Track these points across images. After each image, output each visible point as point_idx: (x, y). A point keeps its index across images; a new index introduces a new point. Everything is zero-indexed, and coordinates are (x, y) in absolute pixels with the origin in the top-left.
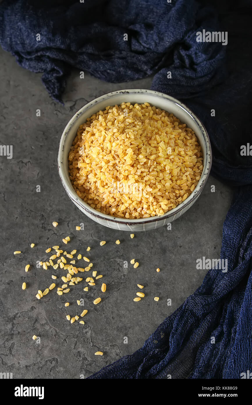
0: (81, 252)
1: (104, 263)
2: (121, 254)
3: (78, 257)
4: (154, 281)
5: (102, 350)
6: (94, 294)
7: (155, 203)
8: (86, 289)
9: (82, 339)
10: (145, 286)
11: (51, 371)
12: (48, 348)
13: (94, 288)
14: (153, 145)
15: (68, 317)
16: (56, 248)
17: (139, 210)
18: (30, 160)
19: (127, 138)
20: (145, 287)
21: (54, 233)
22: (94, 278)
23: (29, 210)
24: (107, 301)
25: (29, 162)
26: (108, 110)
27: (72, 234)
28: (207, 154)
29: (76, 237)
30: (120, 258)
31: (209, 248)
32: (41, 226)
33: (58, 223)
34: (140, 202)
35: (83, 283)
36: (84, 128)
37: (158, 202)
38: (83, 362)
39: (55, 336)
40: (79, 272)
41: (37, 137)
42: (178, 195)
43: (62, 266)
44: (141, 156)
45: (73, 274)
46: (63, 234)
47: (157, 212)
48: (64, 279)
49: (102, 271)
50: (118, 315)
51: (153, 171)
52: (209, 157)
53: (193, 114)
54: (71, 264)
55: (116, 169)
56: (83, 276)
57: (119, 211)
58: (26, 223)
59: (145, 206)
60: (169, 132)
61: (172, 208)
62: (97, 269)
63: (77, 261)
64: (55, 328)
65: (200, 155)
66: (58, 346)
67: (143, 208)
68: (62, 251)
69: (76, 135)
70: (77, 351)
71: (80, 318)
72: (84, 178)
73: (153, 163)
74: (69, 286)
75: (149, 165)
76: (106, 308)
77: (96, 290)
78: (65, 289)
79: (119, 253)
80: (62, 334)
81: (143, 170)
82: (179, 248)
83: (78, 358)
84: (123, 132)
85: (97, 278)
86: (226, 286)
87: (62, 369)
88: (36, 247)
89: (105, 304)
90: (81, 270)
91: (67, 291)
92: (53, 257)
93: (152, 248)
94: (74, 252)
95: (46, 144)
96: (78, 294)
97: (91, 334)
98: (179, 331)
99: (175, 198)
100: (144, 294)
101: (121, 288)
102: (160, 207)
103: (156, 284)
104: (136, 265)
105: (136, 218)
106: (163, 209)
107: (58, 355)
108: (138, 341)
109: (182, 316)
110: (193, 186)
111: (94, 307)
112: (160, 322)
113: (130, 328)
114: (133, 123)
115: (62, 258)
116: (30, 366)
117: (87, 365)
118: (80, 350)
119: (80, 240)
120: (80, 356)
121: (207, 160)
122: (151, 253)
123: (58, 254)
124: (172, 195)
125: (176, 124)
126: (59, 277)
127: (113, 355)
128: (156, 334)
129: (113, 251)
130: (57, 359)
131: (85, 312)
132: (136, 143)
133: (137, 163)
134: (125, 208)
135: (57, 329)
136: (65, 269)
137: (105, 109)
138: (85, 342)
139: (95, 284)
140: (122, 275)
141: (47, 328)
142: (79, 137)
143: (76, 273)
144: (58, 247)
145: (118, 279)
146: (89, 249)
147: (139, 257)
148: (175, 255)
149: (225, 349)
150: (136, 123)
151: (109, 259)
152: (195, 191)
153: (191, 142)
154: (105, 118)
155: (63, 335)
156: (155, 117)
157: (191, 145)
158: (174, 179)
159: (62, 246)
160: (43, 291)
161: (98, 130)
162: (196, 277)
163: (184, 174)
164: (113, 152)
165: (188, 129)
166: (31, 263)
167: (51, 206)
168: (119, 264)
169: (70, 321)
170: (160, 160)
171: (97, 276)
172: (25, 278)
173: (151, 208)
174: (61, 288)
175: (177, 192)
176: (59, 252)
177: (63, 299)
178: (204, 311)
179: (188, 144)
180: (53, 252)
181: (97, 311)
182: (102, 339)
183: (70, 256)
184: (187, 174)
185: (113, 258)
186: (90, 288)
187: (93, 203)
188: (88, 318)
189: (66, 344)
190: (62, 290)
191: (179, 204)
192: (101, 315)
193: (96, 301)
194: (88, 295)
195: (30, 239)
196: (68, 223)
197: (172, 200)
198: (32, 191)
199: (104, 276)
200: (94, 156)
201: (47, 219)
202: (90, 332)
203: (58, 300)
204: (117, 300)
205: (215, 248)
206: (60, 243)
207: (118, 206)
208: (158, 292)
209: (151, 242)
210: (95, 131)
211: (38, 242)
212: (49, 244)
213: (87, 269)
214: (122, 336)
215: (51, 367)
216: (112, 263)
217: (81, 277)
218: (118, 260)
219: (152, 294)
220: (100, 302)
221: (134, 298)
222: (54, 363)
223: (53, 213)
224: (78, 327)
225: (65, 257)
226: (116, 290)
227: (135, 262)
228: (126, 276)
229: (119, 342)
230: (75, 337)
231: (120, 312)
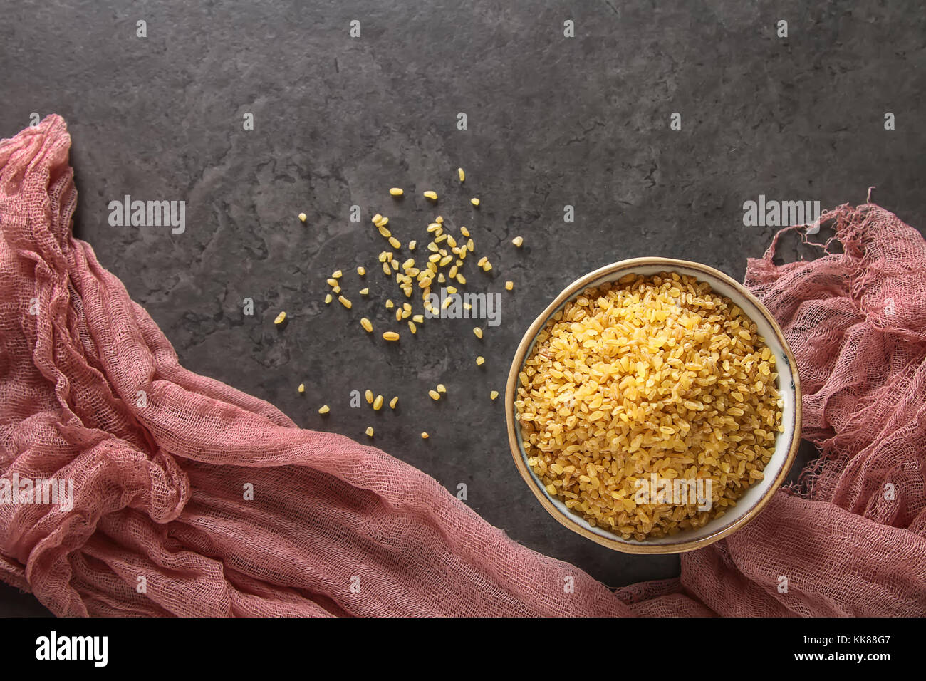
0: (462, 292)
1: (439, 336)
2: (457, 368)
3: (450, 287)
4: (404, 426)
6: (380, 319)
8: (389, 304)
9: (299, 299)
10: (397, 410)
11: (246, 248)
12: (285, 242)
13: (392, 318)
15: (338, 274)
16: (471, 245)
18: (657, 186)
20: (394, 410)
21: (500, 241)
22: (410, 318)
23: (548, 190)
24: (369, 342)
25: (654, 183)
27: (499, 273)
29: (492, 281)
30: (449, 365)
32: (515, 215)
33: (522, 247)
35: (401, 298)
38: (260, 303)
39: (307, 252)
40: (423, 290)
41: (710, 195)
43: (434, 258)
45: (418, 279)
46: (499, 257)
48: (410, 262)
49: (424, 333)
50: (342, 362)
54: (437, 275)
56: (415, 297)
58: (522, 186)
62: (427, 323)
63: (444, 285)
64: (319, 253)
66: (288, 258)
68: (462, 257)
70: (279, 292)
71: (336, 296)
74: (396, 272)
76: (354, 341)
77: (389, 321)
78: (390, 265)
79: (460, 362)
80: (309, 264)
82: (469, 475)
83: (267, 295)
85: (411, 324)
87: (249, 267)
88: (472, 209)
89: (362, 339)
90: (426, 294)
91: (387, 270)
92: (451, 240)
93: (469, 425)
94: (462, 280)
95: (694, 214)
97: (309, 316)
100: (380, 407)
101: (393, 367)
103: (399, 430)
104: (434, 395)
107: (272, 260)
111: (357, 319)
113: (319, 383)
115: (450, 258)
116: (254, 212)
118: (282, 296)
119: (485, 289)
120: (270, 297)
122: (459, 423)
123: (457, 250)
126: (414, 253)
129: (463, 353)
130: (264, 258)
131: (348, 304)
135: (318, 255)
136: (428, 264)
138: (295, 305)
139: (399, 319)
140: (417, 369)
141: (321, 238)
143: (420, 284)
144: (472, 250)
145: (409, 362)
147: (452, 401)
148: (454, 468)
151: (448, 344)
155: (308, 266)
159: (473, 256)
160: (387, 226)
166: (442, 201)
167: (556, 231)
168: (438, 362)
169: (331, 277)
171: (415, 323)
172: (413, 192)
174: (393, 259)
176: (461, 251)
177: (373, 264)
180: (461, 240)
181: (350, 324)
182: (298, 335)
183: (453, 272)
185: (449, 351)
188: (338, 308)
189: (290, 272)
190: (389, 261)
192: (342, 332)
193: (366, 323)
194: (380, 308)
195: (489, 196)
196: (520, 266)
198: (589, 194)
199: (415, 336)
201: (530, 225)
202: (312, 313)
203: (371, 253)
204: (370, 360)
206: (481, 253)
208: (382, 434)
209: (480, 423)
211: (482, 211)
212: (479, 232)
214: (305, 369)
215: (252, 248)
216: (441, 350)
217: (412, 294)
218: (445, 363)
219: (379, 423)
220: (365, 330)
221: (371, 390)
222: (259, 253)
223: (542, 237)
224: (321, 291)
225: (452, 263)
226: (389, 357)
227: (441, 393)
228: (414, 376)
229: (294, 365)
230: (304, 287)
231: (348, 366)
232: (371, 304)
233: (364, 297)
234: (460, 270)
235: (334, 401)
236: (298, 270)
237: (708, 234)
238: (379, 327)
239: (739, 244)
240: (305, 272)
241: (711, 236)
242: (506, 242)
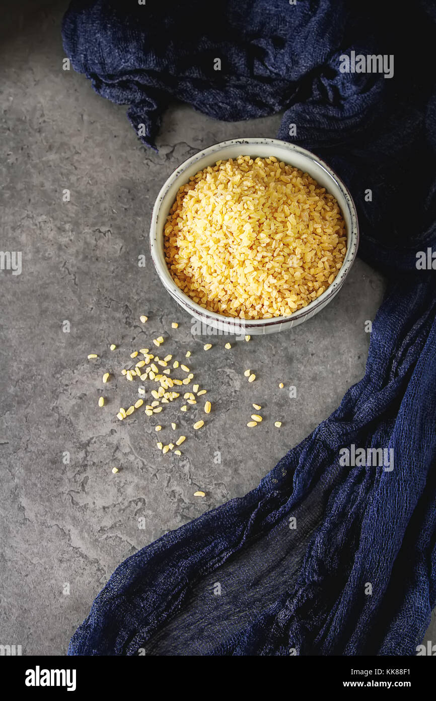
0: (177, 358)
1: (209, 374)
2: (233, 362)
3: (174, 365)
4: (275, 400)
5: (204, 490)
6: (195, 416)
7: (280, 299)
8: (184, 409)
9: (177, 475)
11: (136, 515)
12: (133, 485)
13: (194, 407)
14: (279, 219)
15: (160, 446)
16: (144, 351)
17: (258, 307)
18: (111, 229)
19: (244, 209)
20: (262, 407)
21: (143, 332)
22: (195, 394)
23: (108, 299)
24: (211, 424)
25: (109, 231)
26: (220, 166)
27: (166, 333)
28: (352, 233)
29: (172, 337)
30: (230, 368)
31: (351, 357)
32: (124, 321)
33: (148, 317)
34: (260, 297)
35: (180, 400)
36: (185, 190)
37: (283, 298)
38: (178, 505)
39: (142, 469)
40: (175, 385)
41: (119, 197)
42: (311, 289)
43: (152, 376)
44: (262, 235)
45: (167, 388)
46: (154, 332)
47: (282, 312)
48: (154, 394)
49: (206, 385)
50: (226, 444)
51: (278, 255)
52: (354, 236)
53: (335, 176)
54: (164, 374)
55: (228, 251)
56: (180, 390)
57: (231, 309)
58: (104, 316)
59: (266, 303)
60: (301, 201)
61: (303, 305)
62: (199, 382)
64: (142, 459)
65: (343, 234)
66: (145, 483)
67: (263, 305)
68: (153, 357)
69: (175, 200)
70: (170, 490)
71: (176, 446)
72: (186, 261)
73: (279, 244)
74: (161, 403)
75: (273, 246)
76: (210, 435)
77: (197, 409)
78: (155, 407)
79: (229, 361)
81: (265, 254)
82: (310, 356)
83: (172, 500)
84: (239, 200)
85: (199, 394)
86: (372, 410)
87: (150, 512)
88: (118, 350)
89: (209, 429)
90: (178, 382)
91: (159, 410)
92: (140, 364)
93: (274, 355)
94: (169, 358)
95: (132, 207)
96: (173, 414)
97: (190, 468)
98: (306, 468)
99: (307, 292)
100: (261, 417)
101: (231, 407)
102: (287, 304)
103: (277, 404)
104: (252, 378)
105: (253, 318)
106: (290, 308)
107: (146, 495)
108: (252, 479)
109: (311, 449)
110: (332, 276)
111: (194, 433)
112: (282, 455)
113: (241, 462)
114: (253, 187)
115: (153, 365)
116: (108, 508)
117: (183, 509)
118: (173, 488)
119: (176, 342)
120: (175, 497)
121: (352, 241)
122: (272, 362)
123: (147, 361)
124: (303, 289)
125: (312, 187)
126: (148, 391)
127: (218, 497)
128: (276, 471)
129: (222, 358)
130: (144, 500)
131: (182, 438)
132: (256, 217)
133: (257, 244)
134: (239, 304)
135: (144, 460)
136: (156, 380)
137: (215, 165)
138: (181, 478)
139: (196, 402)
140: (233, 390)
141: (131, 458)
142: (179, 204)
143: (170, 386)
144: (148, 350)
145: (227, 396)
146: (188, 354)
147: (256, 367)
148: (305, 366)
149: (366, 493)
150: (257, 187)
151: (215, 369)
152: (334, 283)
153: (332, 214)
154: (215, 178)
155: (152, 468)
156: (285, 178)
157: (331, 218)
158: (306, 267)
159: (151, 350)
160: (126, 410)
161: (206, 196)
162: (332, 396)
163: (320, 259)
164: (224, 228)
165: (327, 195)
166: (111, 371)
167: (138, 294)
168: (228, 376)
169: (162, 451)
170: (289, 240)
171: (199, 391)
172: (102, 390)
173: (274, 305)
174: (151, 405)
175: (310, 284)
176: (148, 358)
177: (153, 421)
178: (341, 442)
179: (327, 218)
180: (140, 357)
181: (198, 438)
182: (204, 476)
183: (163, 364)
184: (324, 259)
185: (221, 368)
186: (190, 408)
187: (196, 296)
188: (185, 446)
189: (156, 481)
190: (152, 408)
191: (312, 301)
192: (203, 444)
193: (198, 425)
194: (186, 416)
195: (110, 339)
196: (162, 318)
197: (302, 295)
198: (113, 272)
199: (208, 391)
200: (199, 231)
201: (133, 312)
202: (188, 465)
203: (146, 422)
204: (225, 424)
205: (359, 357)
206: (150, 345)
207: (230, 300)
208: (280, 416)
209: (273, 347)
210: (201, 196)
211: (120, 343)
212: (135, 346)
213: (186, 382)
214: (230, 472)
215: (136, 510)
216: (219, 374)
217: (177, 392)
218: (228, 370)
219: (272, 418)
220: (203, 426)
221: (248, 423)
222: (140, 504)
223: (141, 303)
224: (172, 459)
225: (157, 364)
226: (224, 410)
227: (251, 374)
228: (238, 393)
229: (227, 479)
230: (168, 471)
231: (229, 440)
232: (182, 422)
233: (178, 426)
236: (155, 475)
237: (146, 198)
238: (201, 416)
239: (154, 180)
240: (157, 470)
241: (147, 197)
242: (143, 328)
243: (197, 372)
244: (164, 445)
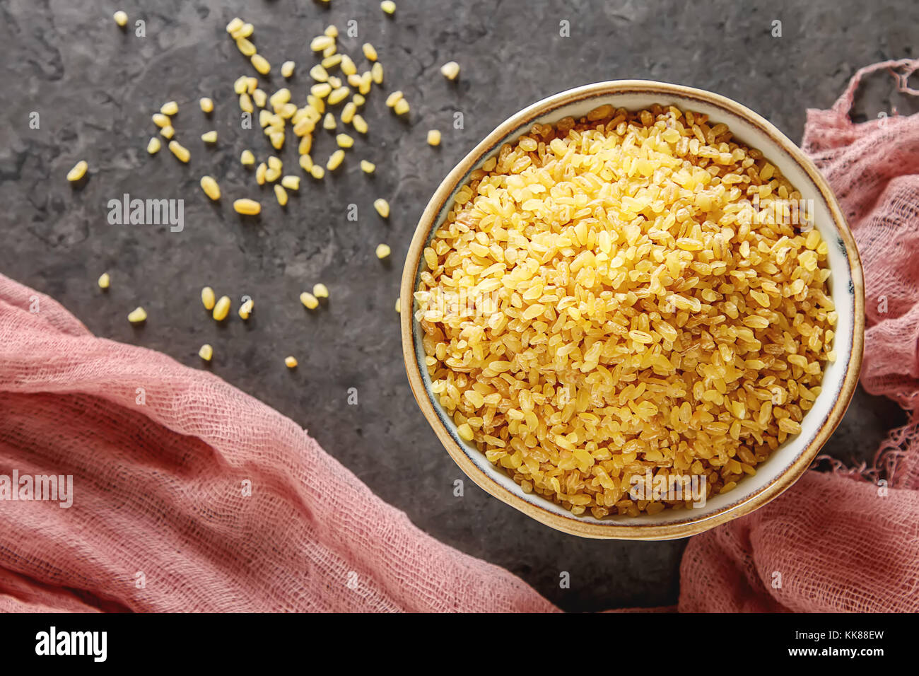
0: (360, 144)
1: (322, 211)
2: (347, 260)
3: (343, 136)
4: (260, 347)
6: (233, 181)
8: (247, 158)
9: (109, 145)
10: (249, 322)
11: (30, 62)
12: (91, 55)
13: (250, 179)
15: (171, 107)
16: (377, 73)
20: (246, 322)
21: (423, 69)
22: (278, 181)
24: (213, 215)
27: (419, 119)
29: (409, 132)
30: (335, 256)
32: (450, 30)
33: (456, 79)
35: (265, 148)
38: (47, 147)
39: (124, 73)
40: (300, 139)
43: (319, 91)
45: (294, 121)
46: (422, 94)
48: (282, 95)
49: (299, 204)
54: (323, 116)
56: (288, 149)
62: (305, 190)
63: (333, 133)
64: (143, 74)
66: (94, 80)
68: (364, 91)
70: (78, 132)
71: (166, 141)
74: (259, 110)
77: (247, 183)
78: (251, 97)
79: (351, 252)
80: (126, 91)
82: (357, 427)
83: (58, 134)
85: (278, 189)
87: (34, 91)
88: (382, 17)
89: (202, 210)
90: (305, 145)
91: (246, 105)
92: (347, 64)
93: (361, 349)
94: (361, 125)
95: (728, 39)
97: (122, 170)
100: (223, 316)
101: (248, 255)
103: (252, 353)
104: (309, 300)
107: (70, 82)
111: (196, 178)
113: (131, 275)
115: (345, 91)
116: (47, 6)
117: (39, 157)
118: (82, 139)
119: (397, 142)
120: (64, 139)
122: (346, 345)
123: (355, 79)
126: (290, 81)
129: (357, 238)
130: (58, 79)
131: (184, 154)
135: (141, 78)
136: (310, 99)
138: (102, 153)
139: (261, 182)
140: (285, 260)
141: (147, 52)
143: (295, 129)
144: (379, 79)
145: (274, 249)
146: (367, 167)
147: (335, 311)
148: (333, 415)
151: (334, 224)
155: (124, 93)
159: (381, 89)
160: (250, 38)
167: (512, 57)
168: (318, 251)
169: (159, 112)
171: (288, 190)
174: (257, 88)
176: (363, 81)
177: (225, 96)
180: (363, 64)
183: (348, 113)
185: (336, 235)
188: (168, 161)
189: (97, 102)
190: (250, 92)
193: (210, 185)
194: (232, 163)
199: (285, 209)
201: (471, 47)
202: (127, 166)
203: (224, 79)
204: (213, 243)
206: (393, 85)
208: (226, 358)
209: (379, 348)
211: (398, 22)
212: (392, 53)
213: (306, 162)
214: (112, 252)
215: (40, 62)
216: (323, 231)
217: (284, 145)
218: (330, 250)
219: (222, 341)
220: (208, 196)
221: (213, 289)
222: (51, 70)
223: (489, 65)
224: (142, 133)
225: (348, 100)
226: (243, 240)
227: (320, 299)
228: (279, 270)
229: (96, 244)
230: (118, 127)
231: (179, 250)
232: (219, 156)
233: (211, 146)
234: (360, 111)
235: (152, 303)
236: (110, 99)
237: (748, 72)
238: (230, 193)
239: (798, 88)
240: (119, 102)
241: (753, 73)
242: (434, 69)
243: (329, 183)
244: (173, 118)
